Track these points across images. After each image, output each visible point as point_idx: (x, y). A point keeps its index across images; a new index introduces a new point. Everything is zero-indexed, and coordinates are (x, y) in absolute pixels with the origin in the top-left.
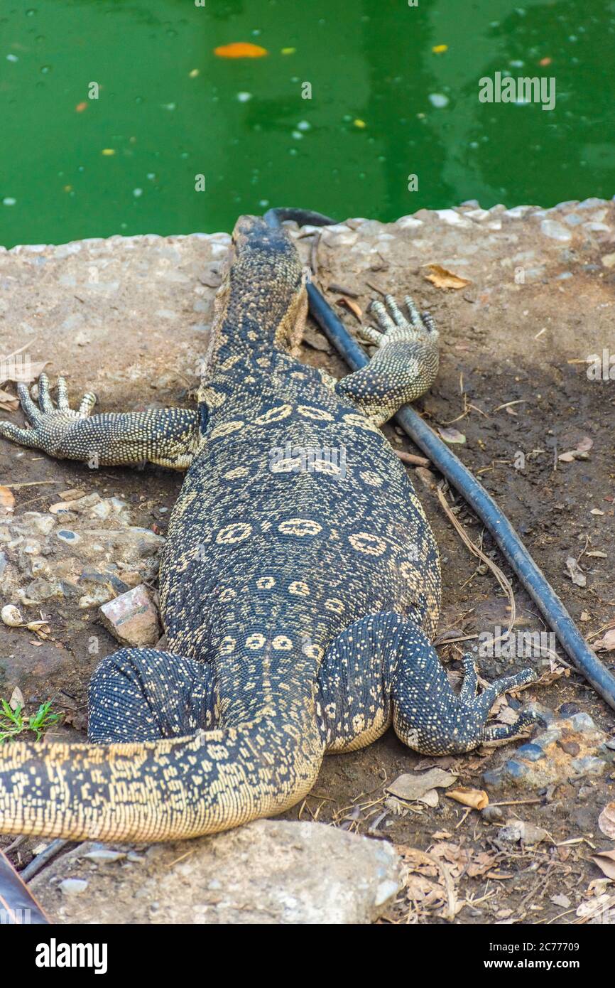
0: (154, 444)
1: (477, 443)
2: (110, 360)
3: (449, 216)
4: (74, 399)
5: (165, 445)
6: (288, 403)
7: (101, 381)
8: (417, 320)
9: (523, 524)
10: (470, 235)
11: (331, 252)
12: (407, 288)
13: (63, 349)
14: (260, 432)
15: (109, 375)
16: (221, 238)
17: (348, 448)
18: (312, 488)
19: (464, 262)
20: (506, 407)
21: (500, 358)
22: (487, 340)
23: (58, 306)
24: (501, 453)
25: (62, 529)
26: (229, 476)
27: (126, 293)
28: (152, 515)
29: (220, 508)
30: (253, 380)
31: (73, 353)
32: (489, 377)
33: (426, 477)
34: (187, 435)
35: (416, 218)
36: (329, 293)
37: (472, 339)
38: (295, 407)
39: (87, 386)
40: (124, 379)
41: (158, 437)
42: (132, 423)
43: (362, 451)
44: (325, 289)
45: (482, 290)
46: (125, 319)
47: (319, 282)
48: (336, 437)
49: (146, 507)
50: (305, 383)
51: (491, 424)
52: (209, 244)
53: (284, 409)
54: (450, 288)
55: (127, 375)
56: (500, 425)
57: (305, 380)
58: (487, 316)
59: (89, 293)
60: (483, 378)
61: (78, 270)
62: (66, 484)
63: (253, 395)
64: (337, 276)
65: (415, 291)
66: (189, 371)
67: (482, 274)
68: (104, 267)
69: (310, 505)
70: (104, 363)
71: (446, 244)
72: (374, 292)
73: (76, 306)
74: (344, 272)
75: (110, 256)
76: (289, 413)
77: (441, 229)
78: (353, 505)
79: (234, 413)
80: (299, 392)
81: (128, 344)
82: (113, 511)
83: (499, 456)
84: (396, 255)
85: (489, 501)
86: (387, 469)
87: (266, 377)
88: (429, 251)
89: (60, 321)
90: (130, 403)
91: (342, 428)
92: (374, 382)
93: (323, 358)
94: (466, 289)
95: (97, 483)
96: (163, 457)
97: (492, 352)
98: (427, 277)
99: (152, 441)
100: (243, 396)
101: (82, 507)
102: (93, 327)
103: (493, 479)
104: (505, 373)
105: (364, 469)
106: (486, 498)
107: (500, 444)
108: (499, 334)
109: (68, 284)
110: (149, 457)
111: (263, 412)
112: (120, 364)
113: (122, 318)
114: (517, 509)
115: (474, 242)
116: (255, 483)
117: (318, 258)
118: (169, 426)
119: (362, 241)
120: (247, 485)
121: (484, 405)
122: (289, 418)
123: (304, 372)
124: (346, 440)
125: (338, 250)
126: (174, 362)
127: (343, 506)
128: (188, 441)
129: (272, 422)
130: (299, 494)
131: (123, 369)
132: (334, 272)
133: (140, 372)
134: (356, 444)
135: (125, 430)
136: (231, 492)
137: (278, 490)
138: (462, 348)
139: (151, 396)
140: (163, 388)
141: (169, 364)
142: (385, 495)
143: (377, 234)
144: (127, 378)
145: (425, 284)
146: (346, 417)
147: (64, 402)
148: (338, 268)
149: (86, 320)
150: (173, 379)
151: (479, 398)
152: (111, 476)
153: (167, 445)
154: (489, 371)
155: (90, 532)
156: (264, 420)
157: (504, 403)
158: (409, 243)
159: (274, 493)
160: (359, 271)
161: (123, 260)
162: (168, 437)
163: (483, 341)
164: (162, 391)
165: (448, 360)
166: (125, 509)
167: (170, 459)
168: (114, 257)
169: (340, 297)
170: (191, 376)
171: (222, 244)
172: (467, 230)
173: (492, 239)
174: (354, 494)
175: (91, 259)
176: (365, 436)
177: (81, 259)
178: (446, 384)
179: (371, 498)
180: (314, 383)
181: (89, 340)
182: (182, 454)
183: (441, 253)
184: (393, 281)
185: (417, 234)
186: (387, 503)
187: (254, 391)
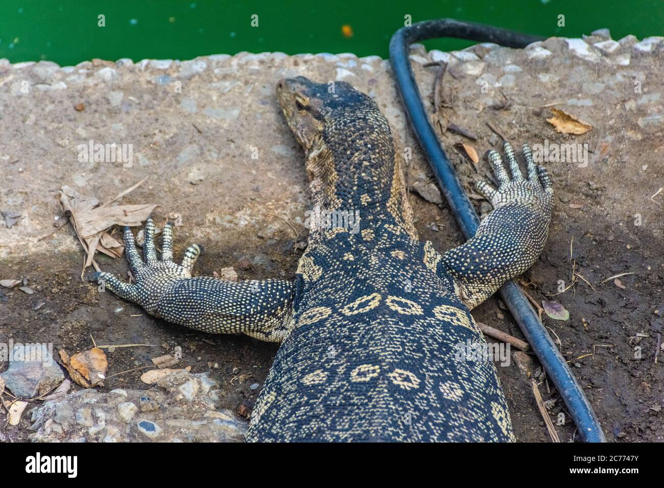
0: (248, 319)
1: (581, 321)
2: (221, 202)
3: (578, 46)
4: (179, 246)
5: (259, 321)
6: (379, 291)
7: (210, 227)
8: (533, 175)
9: (617, 425)
10: (597, 70)
11: (456, 84)
12: (527, 131)
13: (175, 186)
14: (345, 326)
15: (218, 220)
16: (348, 59)
17: (431, 351)
18: (387, 407)
19: (588, 103)
20: (614, 279)
21: (614, 221)
22: (603, 198)
23: (176, 135)
24: (604, 335)
25: (143, 419)
26: (308, 380)
27: (245, 123)
28: (242, 392)
29: (294, 422)
30: (352, 258)
31: (184, 193)
32: (600, 243)
33: (523, 363)
34: (282, 310)
35: (545, 48)
36: (449, 134)
37: (587, 196)
38: (384, 297)
39: (194, 232)
40: (232, 225)
41: (252, 312)
42: (227, 297)
43: (445, 355)
44: (444, 130)
45: (603, 138)
46: (240, 155)
47: (439, 121)
48: (421, 338)
49: (238, 381)
50: (404, 264)
51: (596, 298)
52: (334, 66)
53: (373, 299)
54: (571, 134)
55: (236, 221)
56: (606, 300)
57: (404, 260)
58: (605, 169)
59: (208, 121)
60: (594, 243)
61: (201, 93)
62: (162, 347)
63: (348, 275)
64: (459, 113)
65: (536, 136)
66: (298, 220)
67: (606, 118)
68: (226, 91)
69: (384, 428)
70: (214, 205)
71: (572, 81)
72: (495, 135)
73: (193, 136)
74: (466, 108)
75: (235, 78)
76: (377, 304)
77: (568, 62)
78: (428, 427)
79: (327, 294)
80: (393, 276)
81: (240, 184)
82: (200, 391)
83: (602, 338)
84: (521, 90)
85: (583, 403)
86: (471, 375)
87: (366, 254)
88: (554, 88)
89: (175, 153)
90: (235, 253)
91: (430, 325)
92: (477, 260)
93: (435, 211)
94: (587, 136)
95: (193, 348)
96: (257, 331)
97: (606, 213)
98: (548, 120)
99: (245, 317)
100: (338, 275)
101: (171, 384)
102: (208, 162)
103: (592, 367)
104: (616, 238)
105: (445, 379)
106: (580, 398)
107: (604, 323)
108: (615, 192)
109: (189, 109)
110: (242, 331)
111: (352, 299)
112: (230, 208)
113: (237, 153)
114: (613, 407)
115: (600, 80)
116: (332, 393)
117: (441, 91)
118: (264, 301)
119: (488, 72)
120: (323, 395)
121: (592, 274)
122: (376, 310)
123: (406, 251)
124: (430, 341)
125: (463, 81)
126: (284, 208)
127: (418, 429)
128: (283, 315)
129: (359, 314)
130: (373, 414)
131: (232, 214)
132: (456, 109)
133: (248, 218)
134: (441, 345)
135: (219, 303)
136: (307, 403)
137: (354, 405)
138: (577, 206)
139: (257, 247)
140: (270, 238)
141: (279, 210)
142: (463, 412)
143: (504, 65)
144: (236, 224)
145: (546, 128)
146: (437, 309)
147: (167, 254)
148: (460, 103)
149: (202, 154)
150: (282, 229)
151: (588, 266)
152: (206, 341)
153: (261, 320)
154: (601, 235)
155: (171, 423)
156: (351, 309)
157: (614, 273)
158: (536, 77)
159: (349, 408)
160: (481, 108)
161: (246, 83)
162: (261, 312)
163: (598, 199)
164: (269, 242)
165: (561, 220)
166: (214, 387)
167: (264, 333)
168: (238, 80)
169: (459, 139)
170: (300, 226)
171: (347, 69)
172: (594, 65)
173: (619, 77)
174: (431, 413)
175: (215, 80)
176: (452, 335)
177: (204, 81)
178: (556, 248)
179: (448, 417)
180: (414, 263)
181: (202, 178)
182: (276, 329)
183: (566, 91)
184: (514, 122)
185: (544, 66)
186: (465, 421)
187: (350, 270)
